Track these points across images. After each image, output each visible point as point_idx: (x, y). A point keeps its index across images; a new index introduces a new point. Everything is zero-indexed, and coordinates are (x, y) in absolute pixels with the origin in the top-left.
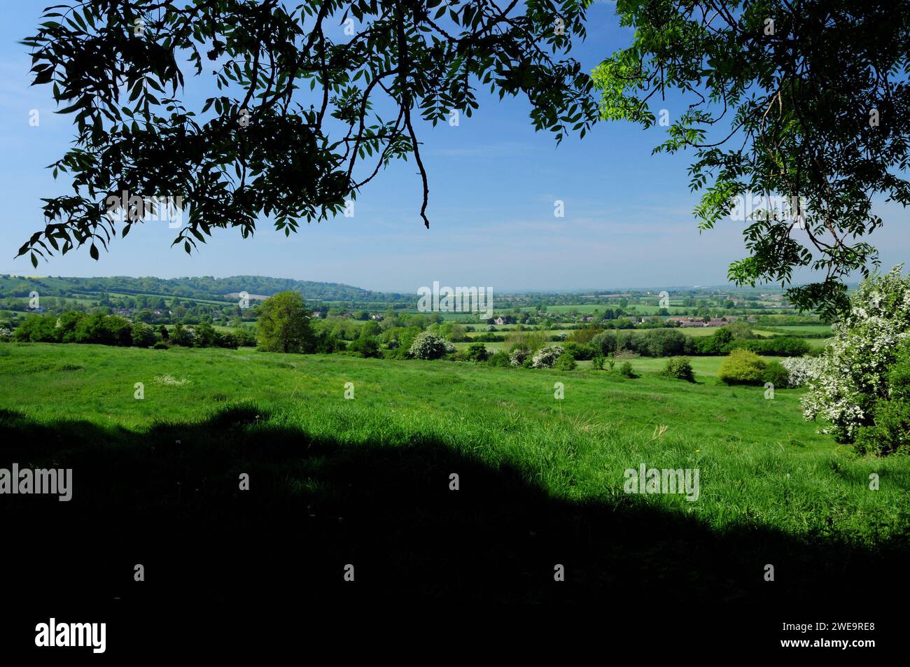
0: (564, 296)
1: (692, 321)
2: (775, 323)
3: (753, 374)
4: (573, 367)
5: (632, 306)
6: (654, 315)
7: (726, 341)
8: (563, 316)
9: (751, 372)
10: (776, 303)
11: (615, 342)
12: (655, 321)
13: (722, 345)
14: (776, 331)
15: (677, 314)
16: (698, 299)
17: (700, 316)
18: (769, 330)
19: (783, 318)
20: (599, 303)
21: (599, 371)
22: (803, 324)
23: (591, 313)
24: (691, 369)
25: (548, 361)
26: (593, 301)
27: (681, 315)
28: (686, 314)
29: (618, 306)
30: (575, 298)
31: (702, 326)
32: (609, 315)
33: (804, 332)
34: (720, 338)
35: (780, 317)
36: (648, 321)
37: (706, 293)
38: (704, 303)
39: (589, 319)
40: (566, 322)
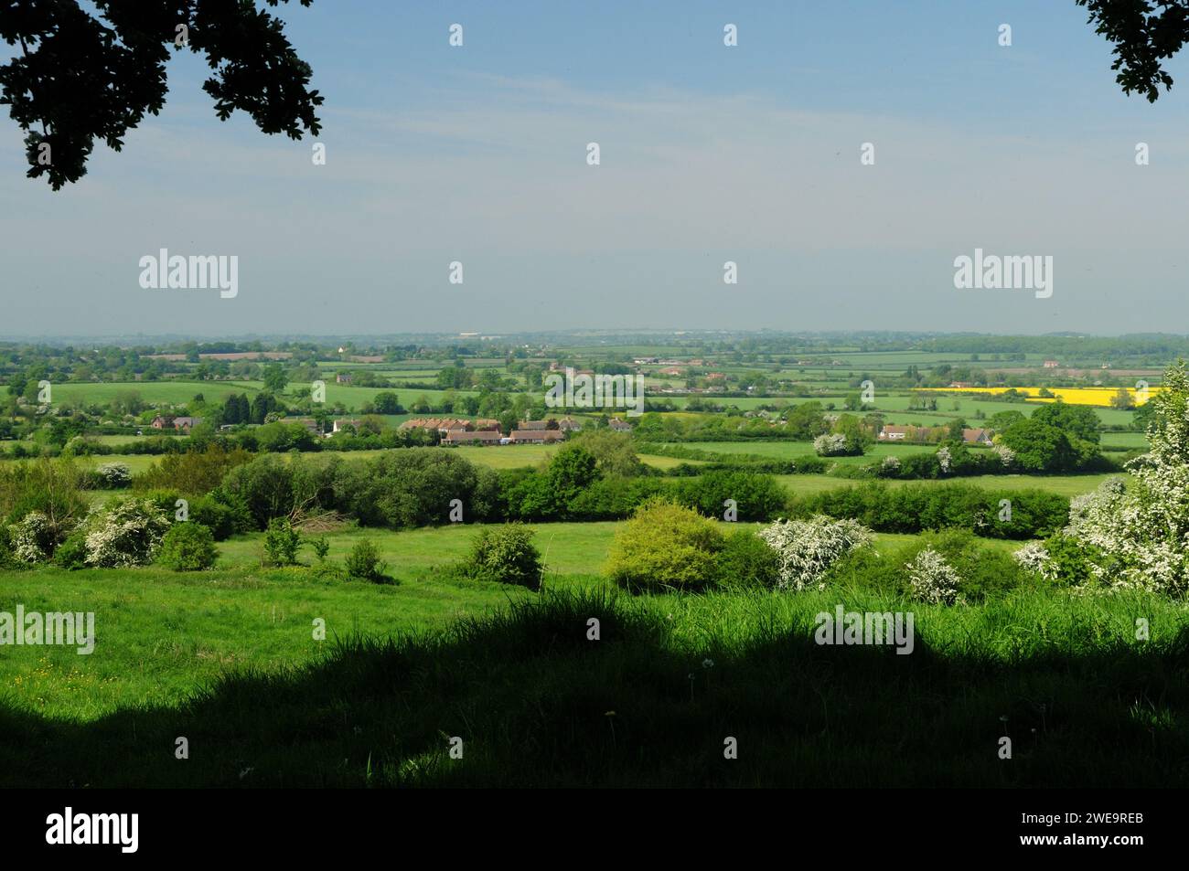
0: (93, 356)
1: (469, 428)
2: (676, 433)
3: (695, 563)
4: (208, 560)
5: (299, 386)
6: (363, 413)
7: (582, 482)
8: (98, 413)
9: (689, 560)
10: (672, 383)
11: (288, 488)
12: (372, 429)
13: (572, 491)
14: (683, 455)
15: (424, 410)
16: (477, 368)
17: (485, 414)
18: (666, 453)
19: (697, 422)
20: (202, 376)
21: (288, 570)
22: (746, 437)
23: (182, 406)
24: (536, 555)
25: (134, 545)
26: (184, 370)
27: (435, 412)
28: (448, 409)
29: (260, 386)
30: (129, 361)
31: (498, 443)
32: (237, 411)
33: (754, 458)
34: (566, 474)
35: (688, 421)
36: (350, 429)
37: (494, 354)
38: (492, 378)
39: (178, 422)
40: (110, 432)
